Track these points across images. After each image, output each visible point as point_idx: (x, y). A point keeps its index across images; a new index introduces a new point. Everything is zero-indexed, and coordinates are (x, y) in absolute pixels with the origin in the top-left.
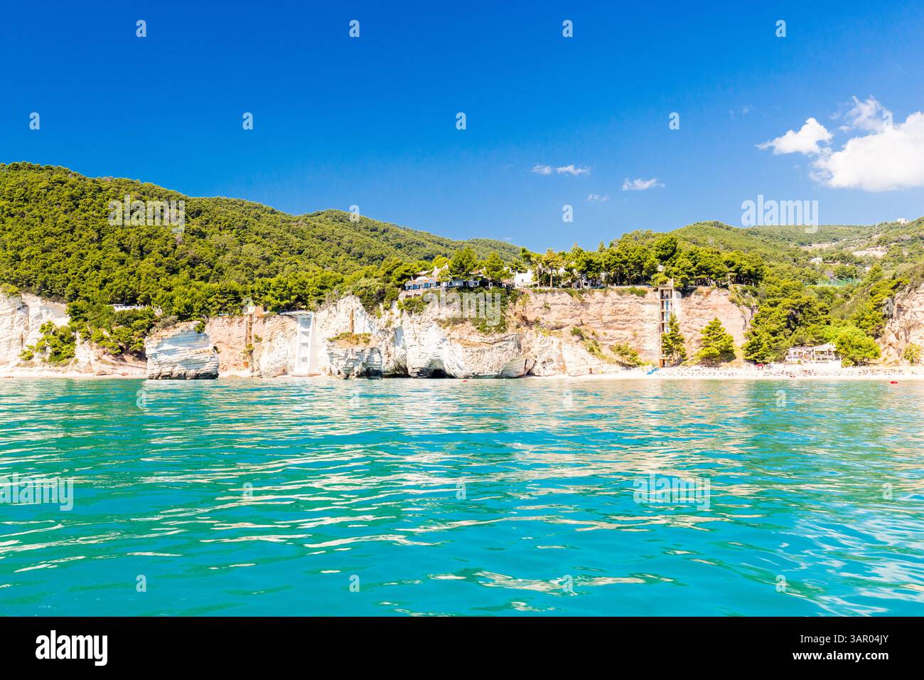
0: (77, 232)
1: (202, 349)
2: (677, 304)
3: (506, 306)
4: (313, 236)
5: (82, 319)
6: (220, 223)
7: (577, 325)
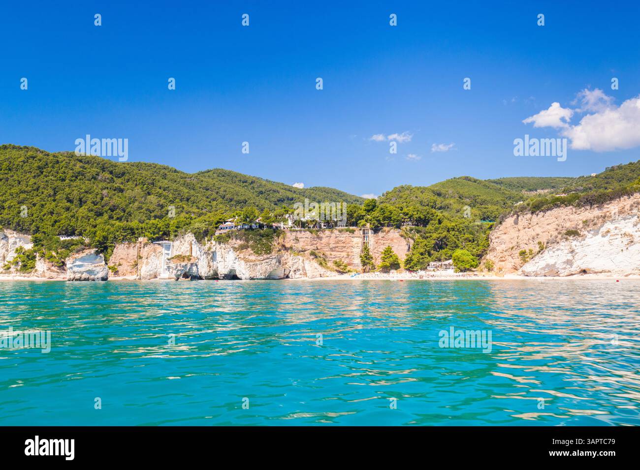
0: (40, 190)
1: (98, 264)
2: (371, 238)
3: (273, 239)
4: (200, 188)
5: (41, 245)
6: (136, 181)
7: (314, 250)
